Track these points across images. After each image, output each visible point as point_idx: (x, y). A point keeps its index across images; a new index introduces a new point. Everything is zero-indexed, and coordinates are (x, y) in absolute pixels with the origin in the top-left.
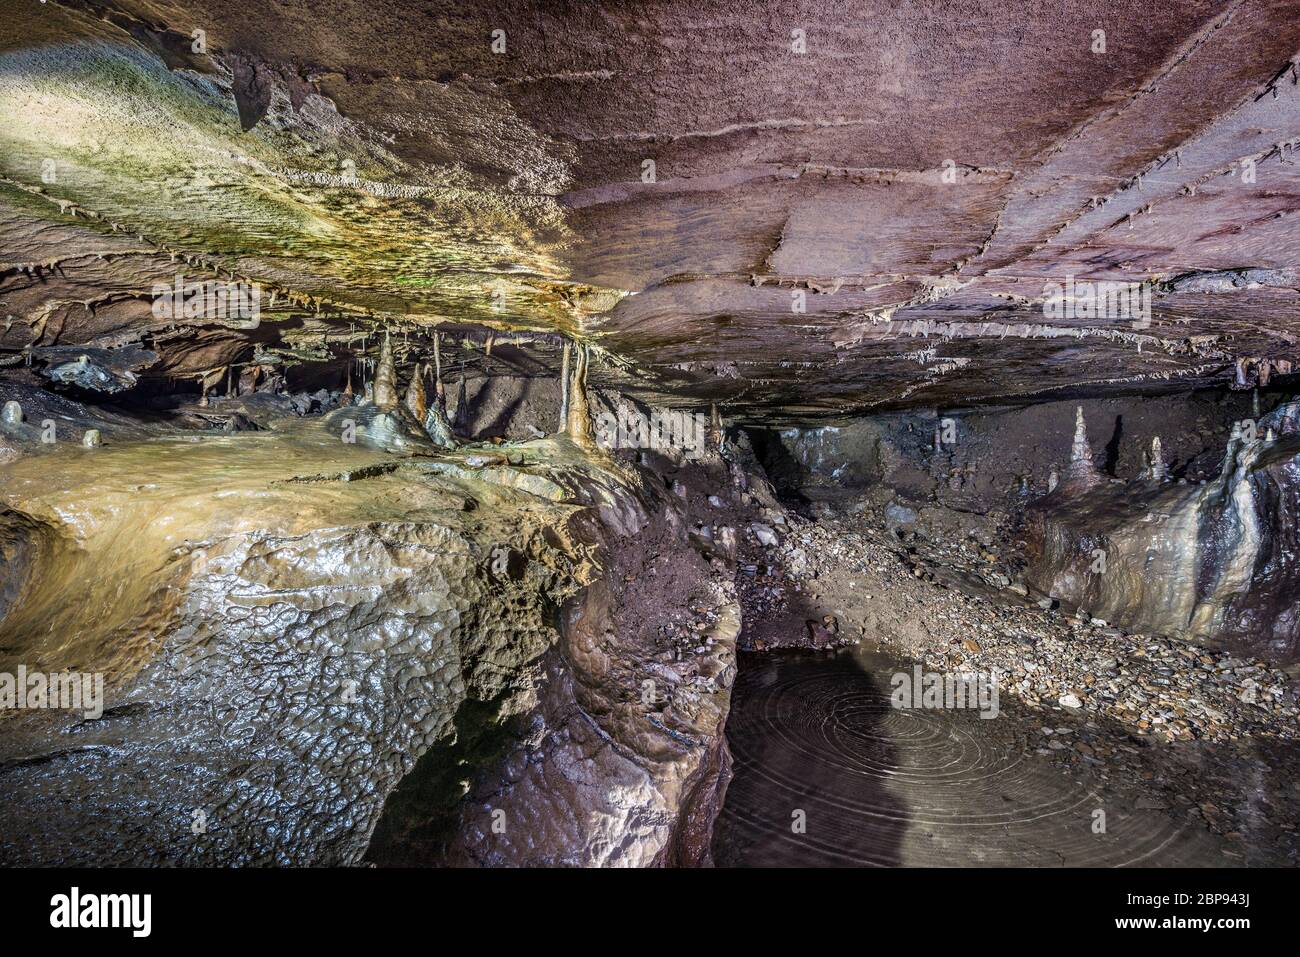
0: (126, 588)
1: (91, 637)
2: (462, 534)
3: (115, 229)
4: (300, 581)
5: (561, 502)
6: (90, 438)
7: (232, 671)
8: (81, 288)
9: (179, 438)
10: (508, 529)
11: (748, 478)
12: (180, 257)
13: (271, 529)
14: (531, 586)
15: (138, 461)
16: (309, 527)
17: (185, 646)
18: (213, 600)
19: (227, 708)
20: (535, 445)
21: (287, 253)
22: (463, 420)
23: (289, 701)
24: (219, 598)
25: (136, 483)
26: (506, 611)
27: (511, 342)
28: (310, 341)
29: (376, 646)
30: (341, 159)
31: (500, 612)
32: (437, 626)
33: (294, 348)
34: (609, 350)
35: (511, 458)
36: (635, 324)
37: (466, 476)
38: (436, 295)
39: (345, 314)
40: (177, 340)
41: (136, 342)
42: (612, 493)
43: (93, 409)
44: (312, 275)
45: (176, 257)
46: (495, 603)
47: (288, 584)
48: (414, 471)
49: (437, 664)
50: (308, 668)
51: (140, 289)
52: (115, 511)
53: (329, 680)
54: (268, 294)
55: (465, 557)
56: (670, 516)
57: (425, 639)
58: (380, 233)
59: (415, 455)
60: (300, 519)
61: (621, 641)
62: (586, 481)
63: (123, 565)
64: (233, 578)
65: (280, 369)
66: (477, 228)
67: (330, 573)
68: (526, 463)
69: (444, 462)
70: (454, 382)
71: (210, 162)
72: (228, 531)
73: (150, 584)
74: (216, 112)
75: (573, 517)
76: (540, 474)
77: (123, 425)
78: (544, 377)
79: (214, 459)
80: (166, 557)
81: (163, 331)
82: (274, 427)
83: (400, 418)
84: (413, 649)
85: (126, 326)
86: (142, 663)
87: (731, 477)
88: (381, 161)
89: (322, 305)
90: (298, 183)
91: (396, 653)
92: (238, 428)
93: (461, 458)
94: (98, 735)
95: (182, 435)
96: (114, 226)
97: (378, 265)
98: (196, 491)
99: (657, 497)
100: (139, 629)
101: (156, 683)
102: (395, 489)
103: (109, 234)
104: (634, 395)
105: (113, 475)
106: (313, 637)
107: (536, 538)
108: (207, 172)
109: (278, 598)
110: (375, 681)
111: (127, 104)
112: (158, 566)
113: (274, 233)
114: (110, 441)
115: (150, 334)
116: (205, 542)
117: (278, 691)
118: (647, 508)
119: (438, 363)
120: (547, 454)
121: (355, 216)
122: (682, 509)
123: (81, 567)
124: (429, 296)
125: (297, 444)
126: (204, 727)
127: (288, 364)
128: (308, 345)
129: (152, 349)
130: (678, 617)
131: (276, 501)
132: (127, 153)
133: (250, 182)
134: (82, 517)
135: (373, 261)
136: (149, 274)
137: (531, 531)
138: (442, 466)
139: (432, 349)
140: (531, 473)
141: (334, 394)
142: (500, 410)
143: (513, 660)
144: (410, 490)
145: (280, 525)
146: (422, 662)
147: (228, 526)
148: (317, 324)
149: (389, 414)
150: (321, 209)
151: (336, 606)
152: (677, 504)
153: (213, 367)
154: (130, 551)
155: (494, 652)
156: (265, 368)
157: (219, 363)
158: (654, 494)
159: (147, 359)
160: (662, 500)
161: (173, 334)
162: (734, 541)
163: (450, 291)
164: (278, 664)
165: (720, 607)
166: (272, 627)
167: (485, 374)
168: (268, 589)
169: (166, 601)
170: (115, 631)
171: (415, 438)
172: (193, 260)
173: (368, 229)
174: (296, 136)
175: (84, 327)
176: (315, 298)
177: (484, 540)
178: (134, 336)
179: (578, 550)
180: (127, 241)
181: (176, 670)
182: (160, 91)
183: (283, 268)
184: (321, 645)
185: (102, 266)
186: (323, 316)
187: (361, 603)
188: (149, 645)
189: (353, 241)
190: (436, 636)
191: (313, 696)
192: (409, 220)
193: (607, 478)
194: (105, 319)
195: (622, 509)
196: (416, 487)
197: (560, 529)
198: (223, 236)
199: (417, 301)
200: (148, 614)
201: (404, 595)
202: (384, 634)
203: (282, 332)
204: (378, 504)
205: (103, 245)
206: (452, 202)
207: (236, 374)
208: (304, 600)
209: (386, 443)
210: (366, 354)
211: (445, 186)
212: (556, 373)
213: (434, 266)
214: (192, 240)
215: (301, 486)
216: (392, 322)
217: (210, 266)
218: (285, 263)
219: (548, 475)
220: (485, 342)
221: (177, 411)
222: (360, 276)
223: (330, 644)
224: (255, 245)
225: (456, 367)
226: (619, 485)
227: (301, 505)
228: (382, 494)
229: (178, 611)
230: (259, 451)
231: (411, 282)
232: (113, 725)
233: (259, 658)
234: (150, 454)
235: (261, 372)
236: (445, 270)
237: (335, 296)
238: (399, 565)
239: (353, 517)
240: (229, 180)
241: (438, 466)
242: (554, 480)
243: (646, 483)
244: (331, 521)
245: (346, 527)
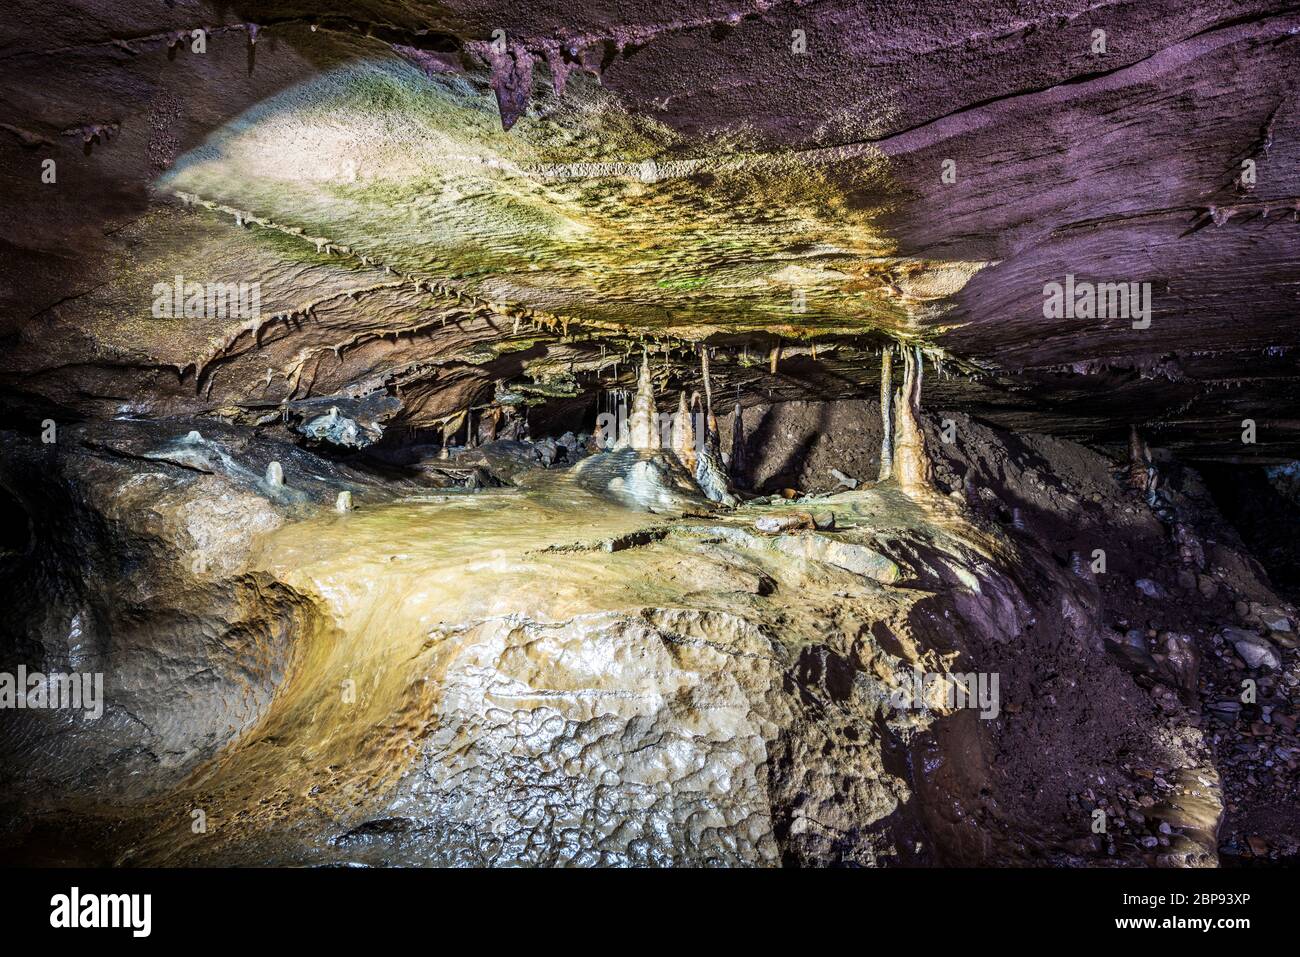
0: (383, 676)
1: (349, 733)
2: (760, 628)
3: (364, 263)
4: (564, 681)
5: (896, 585)
6: (343, 500)
7: (494, 790)
8: (331, 333)
9: (423, 499)
10: (822, 623)
11: (1207, 548)
12: (424, 286)
13: (529, 612)
14: (862, 709)
15: (388, 527)
16: (571, 611)
17: (444, 754)
18: (472, 698)
19: (490, 837)
20: (848, 498)
21: (533, 267)
22: (741, 465)
23: (559, 839)
24: (478, 695)
25: (389, 552)
26: (829, 746)
27: (805, 351)
28: (555, 372)
29: (659, 778)
30: (602, 142)
31: (821, 745)
32: (736, 758)
33: (537, 382)
34: (952, 352)
35: (817, 517)
36: (996, 310)
37: (757, 545)
38: (708, 297)
39: (595, 335)
40: (419, 382)
41: (380, 388)
42: (972, 572)
43: (341, 467)
44: (560, 291)
45: (421, 286)
46: (813, 732)
47: (550, 684)
48: (690, 537)
49: (739, 812)
50: (579, 797)
51: (385, 327)
52: (370, 585)
53: (603, 816)
54: (511, 320)
55: (767, 662)
56: (1070, 610)
57: (721, 774)
58: (644, 226)
59: (686, 516)
60: (560, 601)
61: (1006, 810)
62: (932, 555)
63: (379, 650)
64: (491, 672)
65: (521, 408)
66: (767, 201)
67: (598, 673)
68: (837, 525)
69: (725, 525)
70: (726, 413)
71: (459, 173)
72: (484, 613)
73: (406, 674)
74: (469, 114)
75: (916, 607)
76: (861, 542)
77: (371, 485)
78: (850, 398)
79: (462, 524)
80: (420, 642)
81: (407, 373)
82: (520, 483)
83: (664, 466)
84: (706, 787)
85: (371, 371)
86: (401, 769)
87: (1175, 548)
88: (650, 135)
89: (570, 326)
90: (553, 181)
91: (684, 789)
92: (480, 485)
93: (745, 519)
94: (362, 851)
95: (427, 494)
96: (364, 259)
97: (637, 267)
98: (447, 562)
99: (1045, 579)
100: (397, 727)
101: (417, 796)
102: (668, 563)
103: (359, 269)
104: (991, 417)
105: (367, 543)
106: (582, 756)
107: (864, 638)
108: (456, 185)
109: (540, 702)
110: (660, 826)
111: (383, 122)
112: (413, 654)
113: (521, 245)
114: (360, 504)
115: (393, 378)
116: (460, 626)
117: (546, 823)
118: (1031, 600)
119: (708, 389)
120: (866, 512)
121: (614, 211)
122: (1091, 600)
123: (339, 650)
124: (698, 300)
125: (547, 503)
126: (468, 858)
127: (531, 402)
128: (553, 376)
129: (395, 394)
130: (1102, 781)
131: (532, 576)
132: (380, 178)
133: (500, 188)
134: (339, 592)
135: (631, 264)
136: (394, 309)
137: (856, 627)
138: (725, 531)
139: (700, 370)
140: (847, 540)
141: (581, 438)
142: (790, 449)
143: (845, 820)
144: (688, 565)
145: (539, 607)
146: (719, 807)
147: (483, 607)
148: (562, 350)
149: (651, 462)
150: (577, 208)
151: (607, 717)
152: (1080, 590)
153: (453, 411)
154: (386, 633)
155: (816, 805)
156: (505, 409)
157: (458, 407)
158: (1040, 575)
159: (391, 407)
160: (1054, 584)
161: (415, 376)
162: (1189, 656)
163: (725, 290)
164: (544, 788)
165: (1180, 771)
166: (536, 738)
167: (766, 399)
168: (528, 689)
169: (423, 696)
170: (374, 727)
171: (683, 492)
172: (436, 288)
173: (628, 224)
174: (554, 125)
175: (333, 375)
176: (561, 318)
177: (791, 637)
178: (379, 382)
179: (928, 660)
180: (375, 274)
181: (436, 783)
182: (414, 102)
183: (527, 285)
184: (593, 768)
185: (351, 306)
186: (570, 340)
187: (637, 717)
188: (408, 747)
189: (609, 242)
190: (735, 771)
191: (586, 836)
192: (680, 205)
193: (961, 548)
194: (352, 366)
195: (991, 597)
196: (695, 560)
197: (898, 625)
198: (467, 256)
199: (681, 308)
200: (406, 710)
201: (691, 710)
202: (667, 762)
203: (525, 364)
204: (649, 583)
205: (352, 283)
206: (736, 172)
207: (475, 418)
208: (571, 706)
209: (648, 500)
210: (618, 384)
211: (728, 154)
212: (873, 391)
213: (705, 261)
214: (437, 265)
215: (558, 557)
216: (650, 339)
217: (453, 293)
218: (531, 280)
219: (873, 543)
220: (768, 356)
221: (418, 466)
222: (614, 285)
223: (602, 768)
224: (500, 262)
225: (729, 393)
226: (983, 560)
227: (561, 581)
228: (653, 569)
229: (436, 709)
230: (508, 513)
231: (676, 284)
232: (377, 842)
233: (523, 776)
234: (398, 518)
235: (502, 414)
236: (721, 263)
237: (585, 313)
238: (682, 667)
239: (621, 599)
240: (477, 190)
241: (719, 531)
242: (882, 551)
243: (1026, 558)
244: (597, 603)
245: (615, 612)
